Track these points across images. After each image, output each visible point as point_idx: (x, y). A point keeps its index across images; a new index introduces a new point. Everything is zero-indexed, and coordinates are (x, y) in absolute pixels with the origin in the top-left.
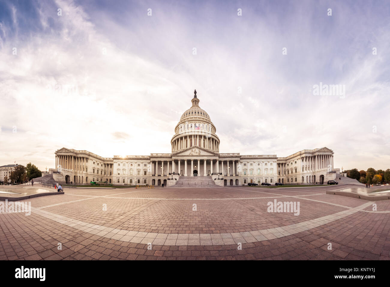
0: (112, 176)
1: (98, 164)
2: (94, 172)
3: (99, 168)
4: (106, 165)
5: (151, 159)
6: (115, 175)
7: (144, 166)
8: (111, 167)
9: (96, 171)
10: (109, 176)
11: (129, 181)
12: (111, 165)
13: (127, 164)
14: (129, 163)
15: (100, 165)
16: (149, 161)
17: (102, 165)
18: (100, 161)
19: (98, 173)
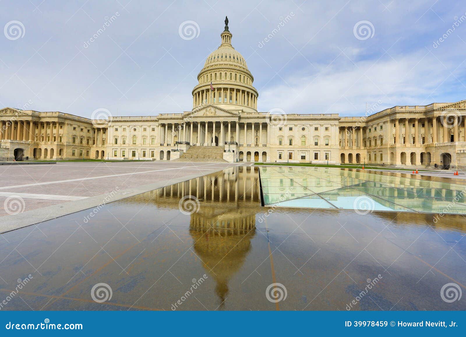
0: (105, 146)
1: (82, 130)
2: (74, 141)
3: (84, 135)
4: (96, 131)
5: (160, 121)
6: (110, 145)
7: (151, 130)
8: (104, 133)
9: (78, 141)
10: (100, 146)
11: (131, 154)
12: (105, 130)
13: (128, 129)
14: (131, 127)
15: (85, 130)
16: (157, 124)
17: (88, 131)
18: (86, 125)
19: (81, 142)
